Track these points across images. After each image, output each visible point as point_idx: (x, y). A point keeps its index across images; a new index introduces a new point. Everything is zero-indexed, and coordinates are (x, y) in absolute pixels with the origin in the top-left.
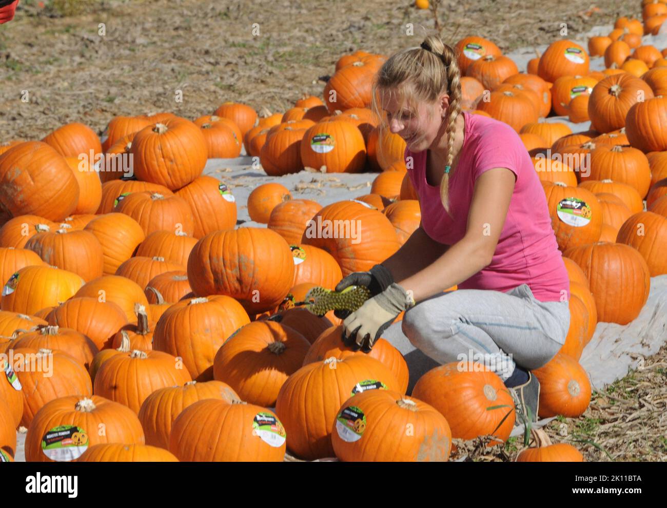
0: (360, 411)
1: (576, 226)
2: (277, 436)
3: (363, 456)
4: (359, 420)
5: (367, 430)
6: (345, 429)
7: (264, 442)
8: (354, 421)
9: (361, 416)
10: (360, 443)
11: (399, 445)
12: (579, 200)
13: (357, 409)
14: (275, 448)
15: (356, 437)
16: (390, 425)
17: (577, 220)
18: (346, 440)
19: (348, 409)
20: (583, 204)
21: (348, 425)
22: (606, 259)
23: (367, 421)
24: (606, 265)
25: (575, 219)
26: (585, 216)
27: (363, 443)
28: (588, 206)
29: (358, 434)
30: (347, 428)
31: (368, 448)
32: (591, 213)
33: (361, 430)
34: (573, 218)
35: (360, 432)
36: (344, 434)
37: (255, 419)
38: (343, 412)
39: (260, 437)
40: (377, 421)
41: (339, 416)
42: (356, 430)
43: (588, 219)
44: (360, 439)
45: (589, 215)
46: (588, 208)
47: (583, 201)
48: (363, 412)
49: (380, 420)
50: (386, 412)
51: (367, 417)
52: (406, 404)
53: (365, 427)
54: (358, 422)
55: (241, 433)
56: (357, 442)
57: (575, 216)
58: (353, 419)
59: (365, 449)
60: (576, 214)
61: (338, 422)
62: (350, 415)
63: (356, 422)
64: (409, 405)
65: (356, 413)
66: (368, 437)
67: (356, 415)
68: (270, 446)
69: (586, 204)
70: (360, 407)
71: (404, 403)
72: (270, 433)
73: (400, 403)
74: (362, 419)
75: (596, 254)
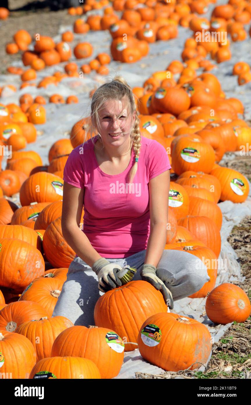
0: (157, 327)
1: (175, 207)
2: (120, 346)
3: (161, 355)
4: (157, 332)
5: (162, 339)
6: (148, 339)
7: (113, 350)
8: (154, 333)
9: (157, 330)
10: (159, 347)
11: (184, 346)
12: (175, 190)
13: (154, 326)
14: (119, 353)
15: (156, 343)
16: (176, 334)
17: (175, 203)
18: (149, 346)
19: (148, 326)
20: (178, 193)
21: (149, 336)
22: (197, 226)
23: (162, 333)
24: (197, 229)
25: (174, 203)
26: (180, 200)
27: (161, 346)
28: (181, 194)
29: (157, 341)
30: (149, 338)
31: (164, 350)
32: (183, 198)
33: (159, 339)
34: (172, 202)
35: (158, 340)
36: (147, 342)
37: (107, 337)
38: (145, 329)
39: (111, 347)
40: (168, 332)
41: (143, 331)
42: (155, 339)
43: (182, 202)
44: (159, 344)
45: (182, 199)
46: (181, 195)
47: (177, 191)
48: (159, 328)
49: (170, 331)
50: (173, 327)
51: (162, 330)
52: (184, 320)
53: (161, 337)
54: (156, 334)
55: (99, 346)
56: (157, 346)
57: (174, 201)
58: (153, 332)
59: (162, 350)
60: (175, 199)
61: (142, 335)
62: (150, 330)
63: (155, 334)
64: (185, 321)
65: (154, 328)
66: (164, 342)
67: (154, 330)
68: (116, 352)
69: (180, 193)
70: (156, 325)
71: (182, 320)
72: (116, 345)
73: (179, 320)
74: (158, 332)
75: (191, 223)
